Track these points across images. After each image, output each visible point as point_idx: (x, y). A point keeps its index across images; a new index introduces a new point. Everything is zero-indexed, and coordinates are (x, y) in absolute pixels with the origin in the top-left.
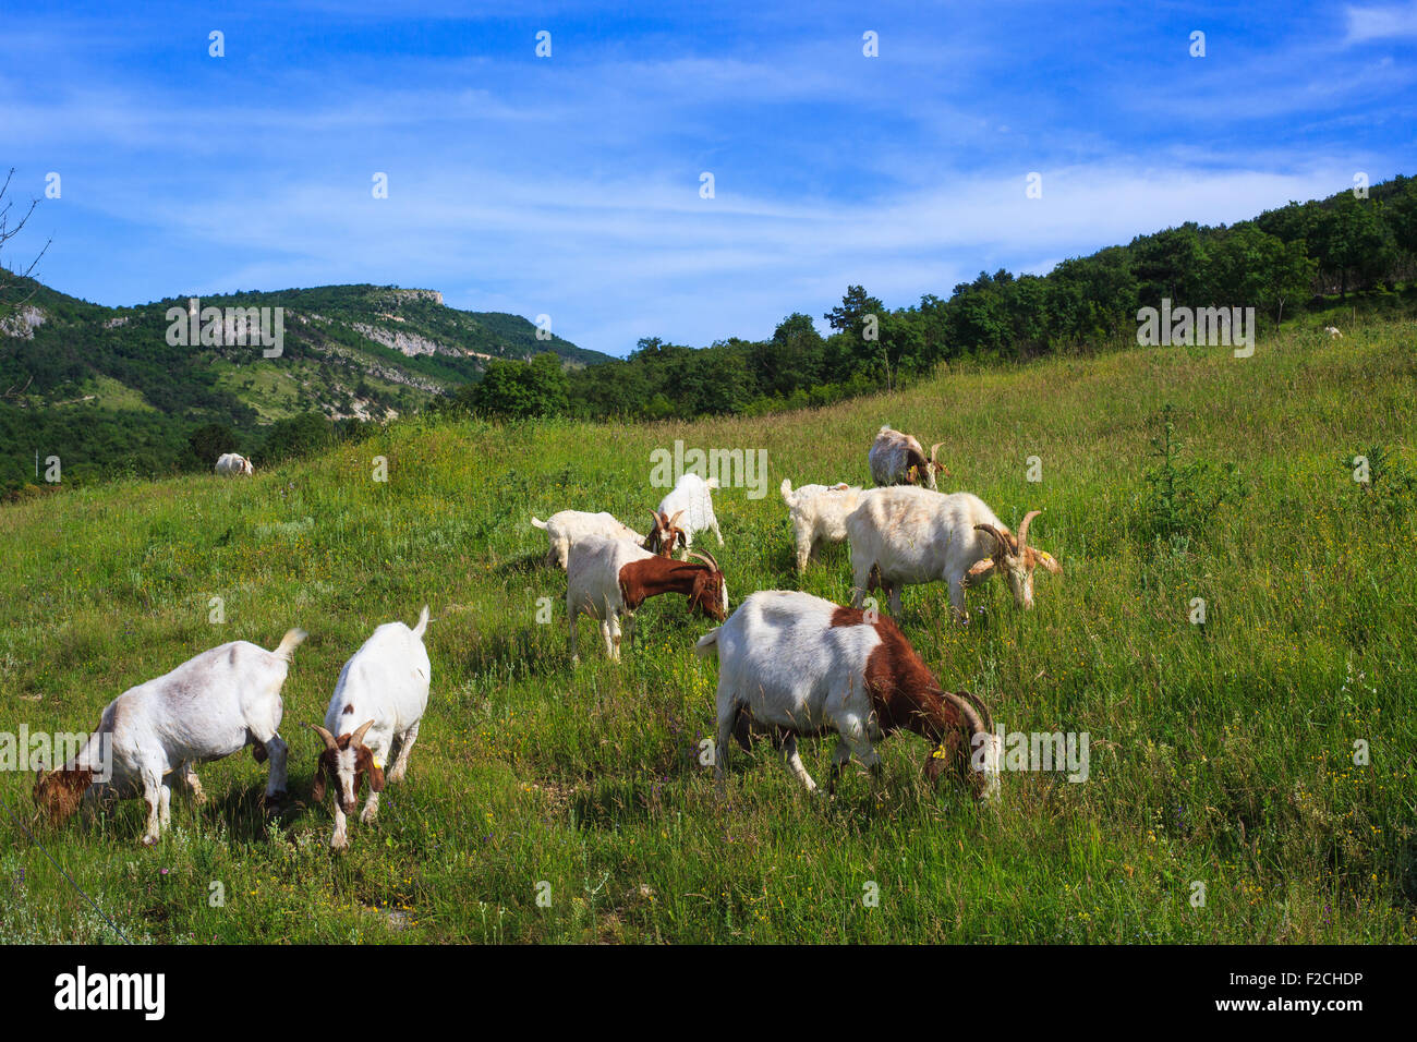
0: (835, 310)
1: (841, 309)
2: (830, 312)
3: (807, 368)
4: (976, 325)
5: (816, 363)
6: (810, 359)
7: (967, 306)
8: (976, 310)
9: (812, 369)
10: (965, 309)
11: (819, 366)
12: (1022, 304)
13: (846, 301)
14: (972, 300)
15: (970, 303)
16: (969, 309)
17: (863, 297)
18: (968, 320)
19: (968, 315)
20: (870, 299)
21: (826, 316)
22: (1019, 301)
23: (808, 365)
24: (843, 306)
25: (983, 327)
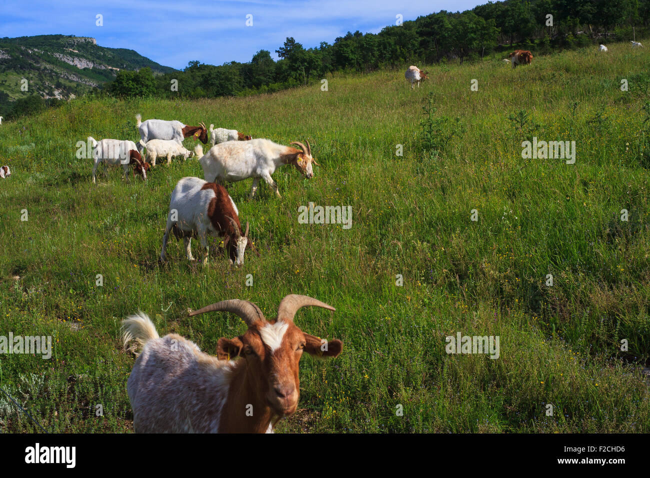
0: (280, 48)
1: (283, 48)
2: (278, 49)
4: (345, 56)
5: (271, 73)
6: (269, 71)
7: (341, 47)
8: (345, 49)
9: (270, 76)
10: (340, 49)
11: (273, 74)
12: (366, 47)
13: (286, 44)
14: (344, 45)
16: (342, 49)
17: (293, 43)
18: (342, 54)
19: (342, 52)
20: (296, 44)
21: (276, 51)
22: (365, 45)
23: (268, 74)
24: (284, 47)
25: (348, 57)
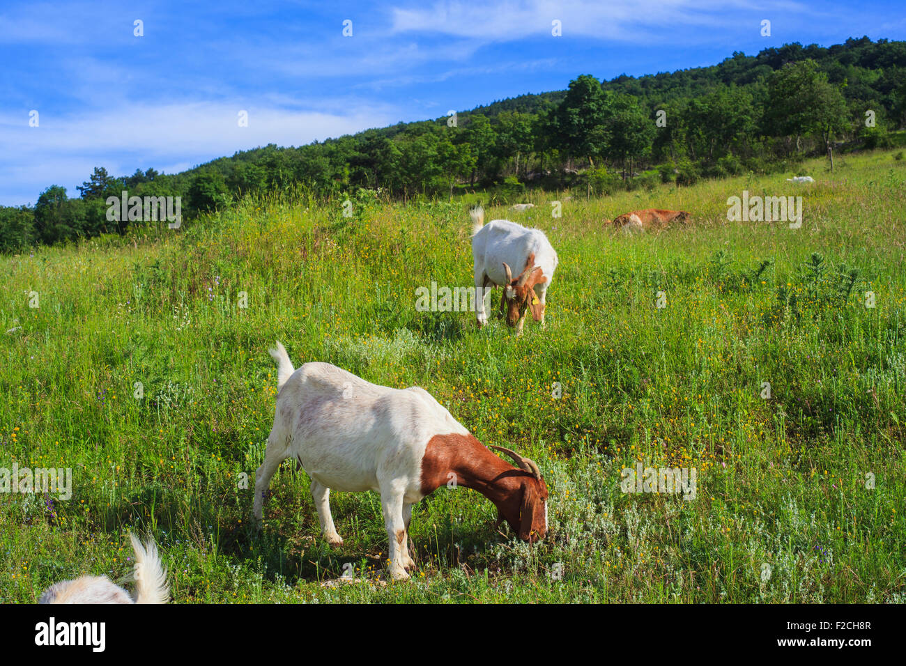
0: (85, 184)
1: (89, 184)
2: (81, 185)
3: (74, 223)
4: (206, 196)
5: (81, 220)
6: (77, 217)
7: (200, 182)
8: (207, 186)
9: (78, 224)
10: (198, 184)
11: (83, 222)
12: (247, 182)
13: (93, 178)
14: (204, 179)
15: (202, 180)
16: (202, 185)
17: (105, 176)
18: (202, 192)
19: (201, 189)
20: (110, 177)
21: (78, 188)
22: (246, 180)
23: (75, 221)
24: (90, 181)
25: (211, 198)
